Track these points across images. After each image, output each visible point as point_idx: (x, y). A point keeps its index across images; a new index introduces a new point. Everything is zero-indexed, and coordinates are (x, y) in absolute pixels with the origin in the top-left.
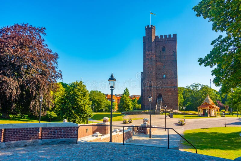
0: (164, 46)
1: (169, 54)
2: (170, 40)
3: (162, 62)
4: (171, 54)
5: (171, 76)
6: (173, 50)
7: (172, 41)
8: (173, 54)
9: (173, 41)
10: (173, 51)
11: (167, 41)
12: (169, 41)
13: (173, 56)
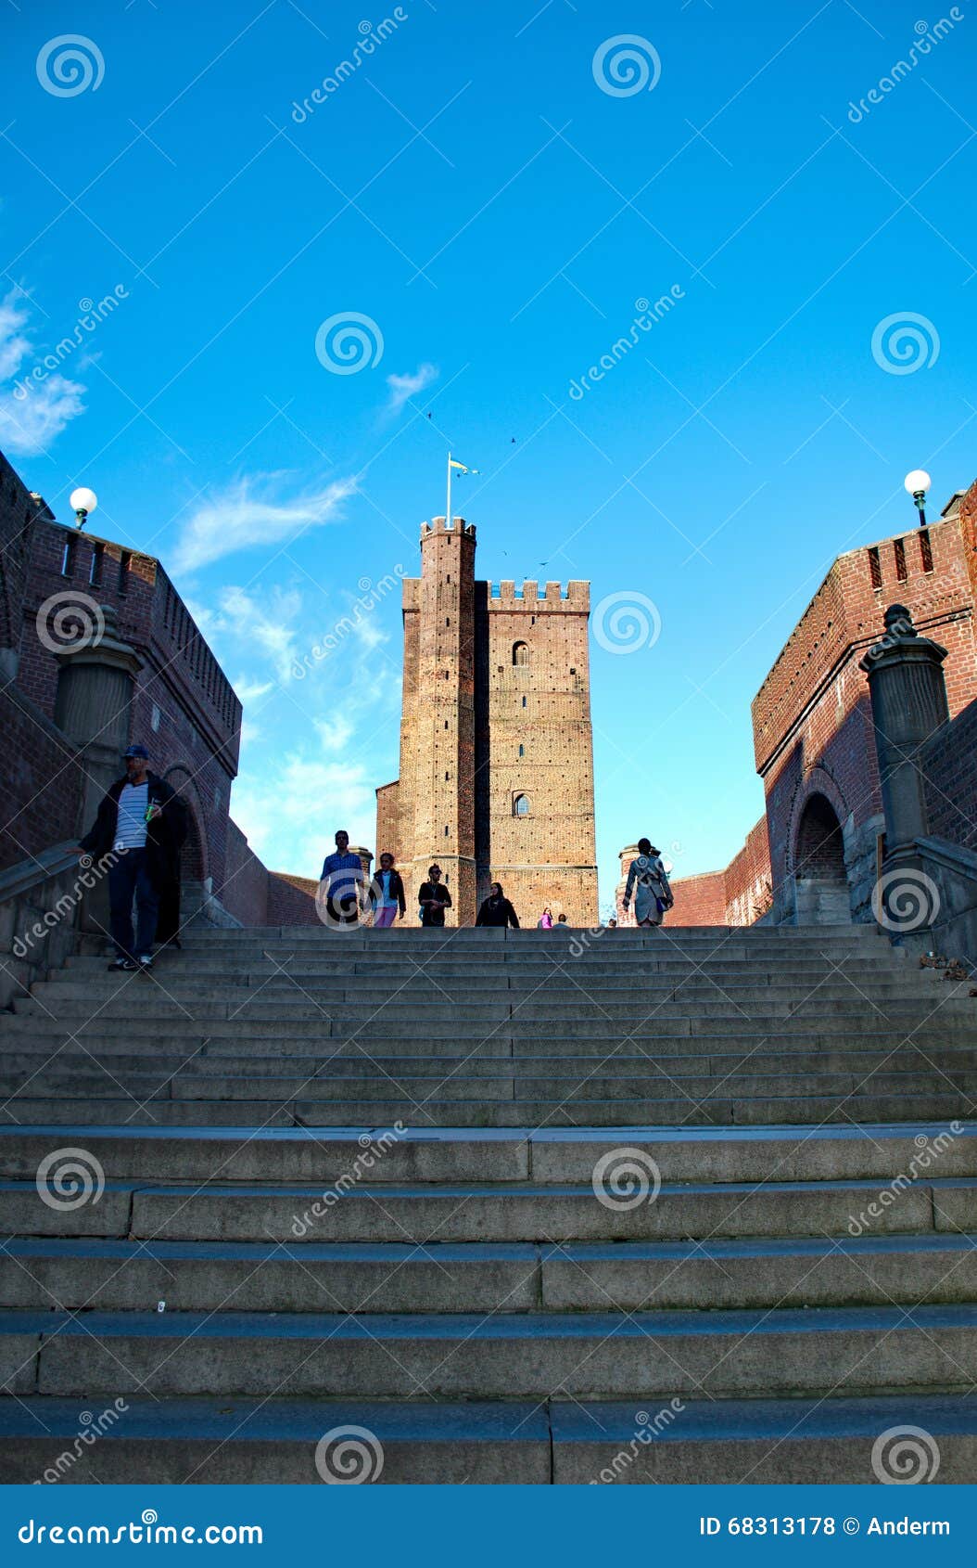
0: (522, 639)
1: (549, 686)
2: (555, 608)
3: (512, 724)
4: (562, 686)
5: (559, 809)
6: (572, 665)
7: (565, 614)
8: (570, 685)
9: (569, 618)
10: (573, 672)
11: (539, 613)
12: (549, 614)
13: (570, 698)
